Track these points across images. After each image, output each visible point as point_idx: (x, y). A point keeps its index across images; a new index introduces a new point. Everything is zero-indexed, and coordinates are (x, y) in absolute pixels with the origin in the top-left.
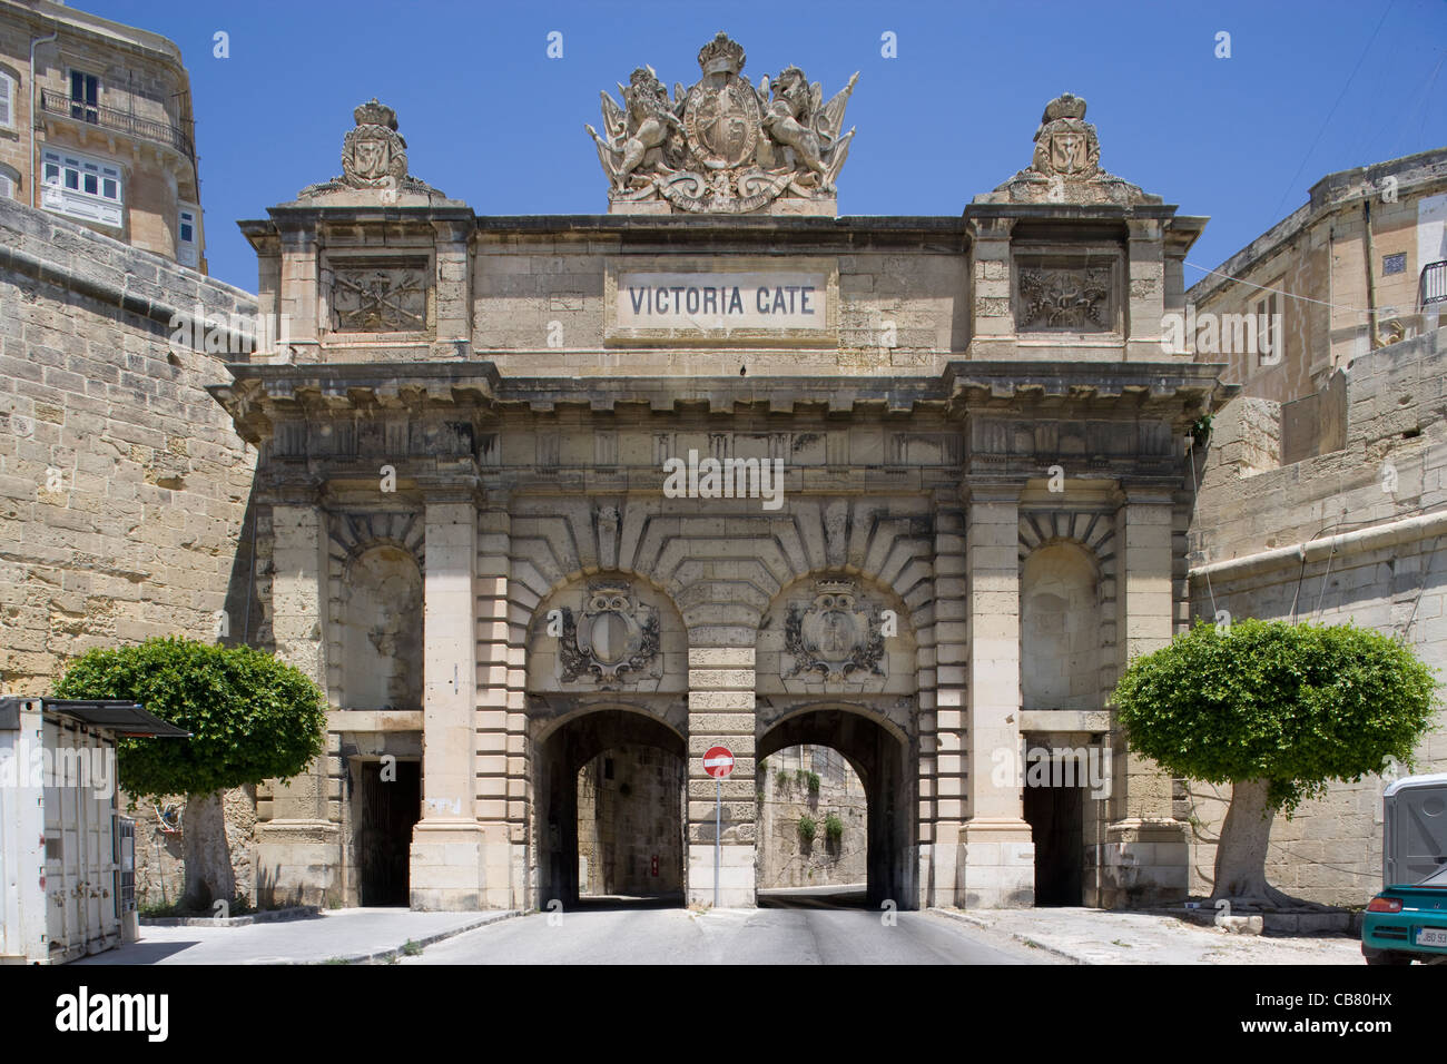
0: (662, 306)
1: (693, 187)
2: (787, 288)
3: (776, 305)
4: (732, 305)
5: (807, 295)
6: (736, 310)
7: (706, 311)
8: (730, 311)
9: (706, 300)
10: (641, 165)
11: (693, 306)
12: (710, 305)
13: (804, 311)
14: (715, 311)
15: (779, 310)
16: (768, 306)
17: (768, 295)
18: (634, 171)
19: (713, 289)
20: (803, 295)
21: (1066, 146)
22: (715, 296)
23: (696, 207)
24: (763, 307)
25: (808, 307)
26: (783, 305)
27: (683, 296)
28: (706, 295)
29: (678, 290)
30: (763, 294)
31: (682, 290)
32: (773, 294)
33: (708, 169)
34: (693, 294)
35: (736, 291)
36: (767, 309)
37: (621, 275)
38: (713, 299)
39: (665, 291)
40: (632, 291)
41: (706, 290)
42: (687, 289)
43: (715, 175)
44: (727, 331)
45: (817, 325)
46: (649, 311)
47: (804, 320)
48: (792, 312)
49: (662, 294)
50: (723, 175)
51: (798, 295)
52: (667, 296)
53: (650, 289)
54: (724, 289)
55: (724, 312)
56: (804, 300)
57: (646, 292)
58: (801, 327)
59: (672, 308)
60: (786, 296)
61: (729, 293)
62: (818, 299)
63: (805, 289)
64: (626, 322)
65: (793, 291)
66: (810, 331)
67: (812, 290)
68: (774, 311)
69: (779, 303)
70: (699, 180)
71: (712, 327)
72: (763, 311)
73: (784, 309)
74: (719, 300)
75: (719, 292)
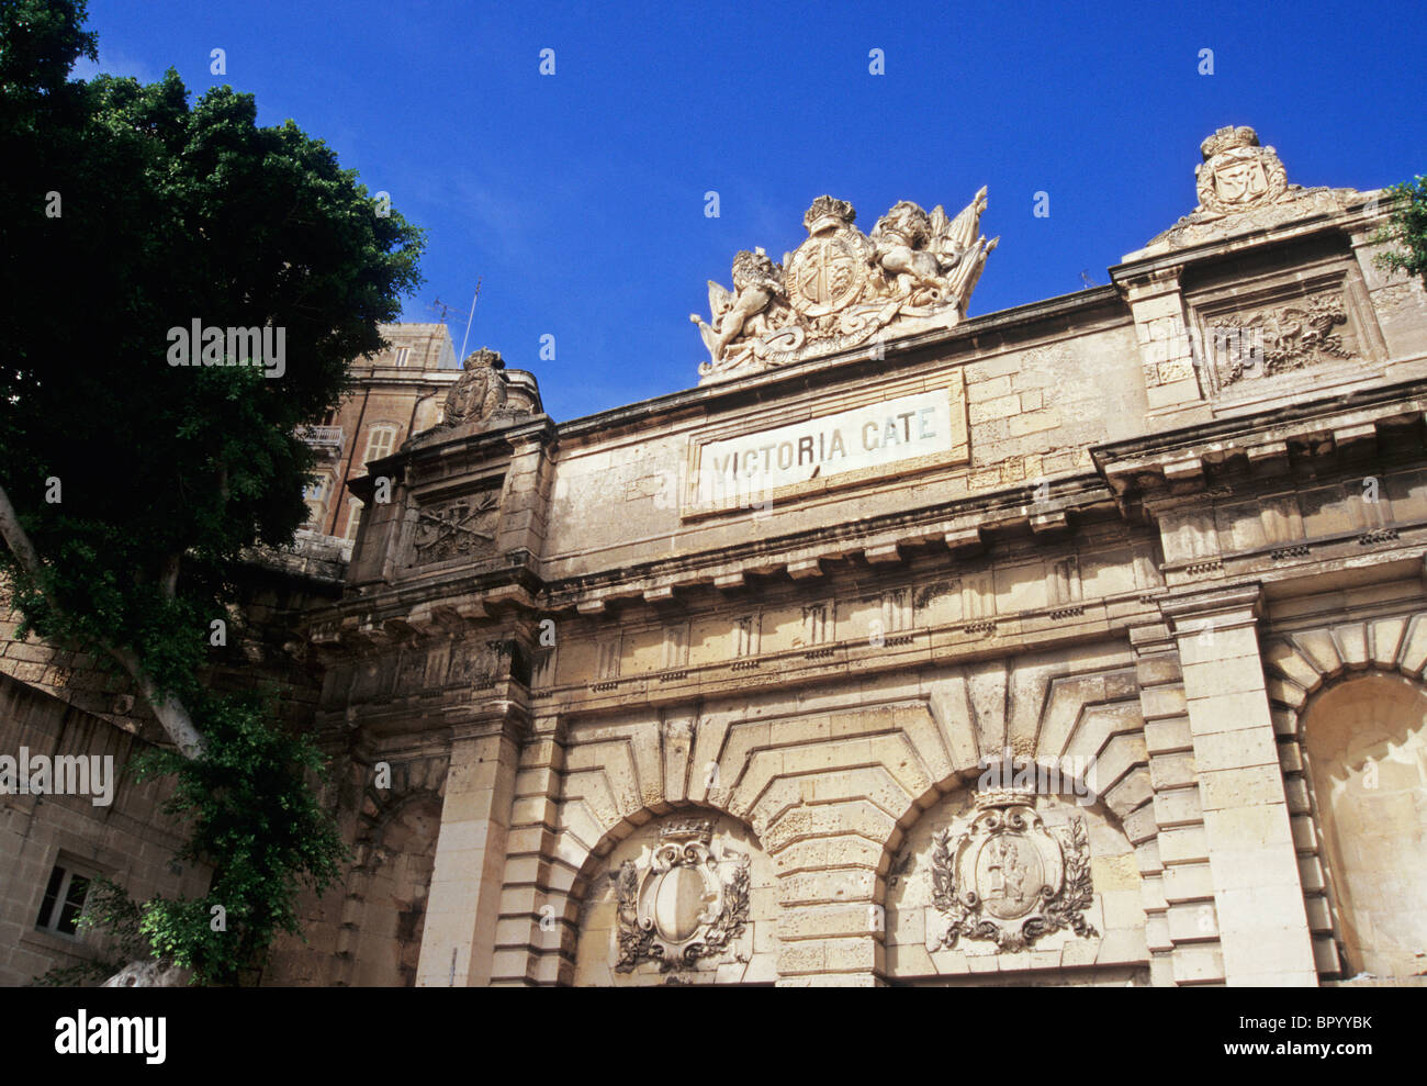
0: (750, 470)
1: (790, 340)
2: (900, 417)
3: (886, 438)
4: (833, 450)
5: (927, 416)
6: (838, 454)
7: (800, 463)
8: (830, 457)
9: (801, 450)
10: (738, 335)
11: (785, 462)
12: (806, 455)
13: (922, 436)
14: (811, 460)
15: (891, 441)
16: (876, 441)
17: (876, 429)
18: (731, 342)
19: (810, 439)
20: (920, 418)
21: (1235, 176)
22: (812, 443)
23: (791, 356)
26: (895, 435)
27: (774, 453)
28: (801, 445)
29: (767, 449)
30: (871, 428)
31: (774, 447)
32: (882, 426)
33: (810, 319)
34: (786, 449)
35: (837, 435)
36: (876, 445)
37: (704, 447)
38: (809, 449)
39: (753, 452)
40: (716, 460)
41: (801, 440)
42: (778, 445)
43: (817, 324)
44: (825, 479)
45: (941, 448)
46: (735, 477)
47: (923, 446)
48: (908, 440)
49: (750, 456)
50: (827, 320)
51: (913, 421)
52: (755, 457)
53: (736, 456)
54: (822, 436)
55: (823, 459)
56: (921, 423)
57: (731, 460)
58: (919, 455)
59: (761, 468)
60: (899, 424)
61: (829, 437)
62: (940, 419)
63: (923, 412)
64: (709, 495)
65: (907, 417)
66: (930, 457)
67: (931, 410)
68: (884, 445)
69: (891, 435)
70: (798, 331)
71: (808, 479)
72: (871, 448)
73: (898, 442)
74: (816, 447)
75: (816, 439)
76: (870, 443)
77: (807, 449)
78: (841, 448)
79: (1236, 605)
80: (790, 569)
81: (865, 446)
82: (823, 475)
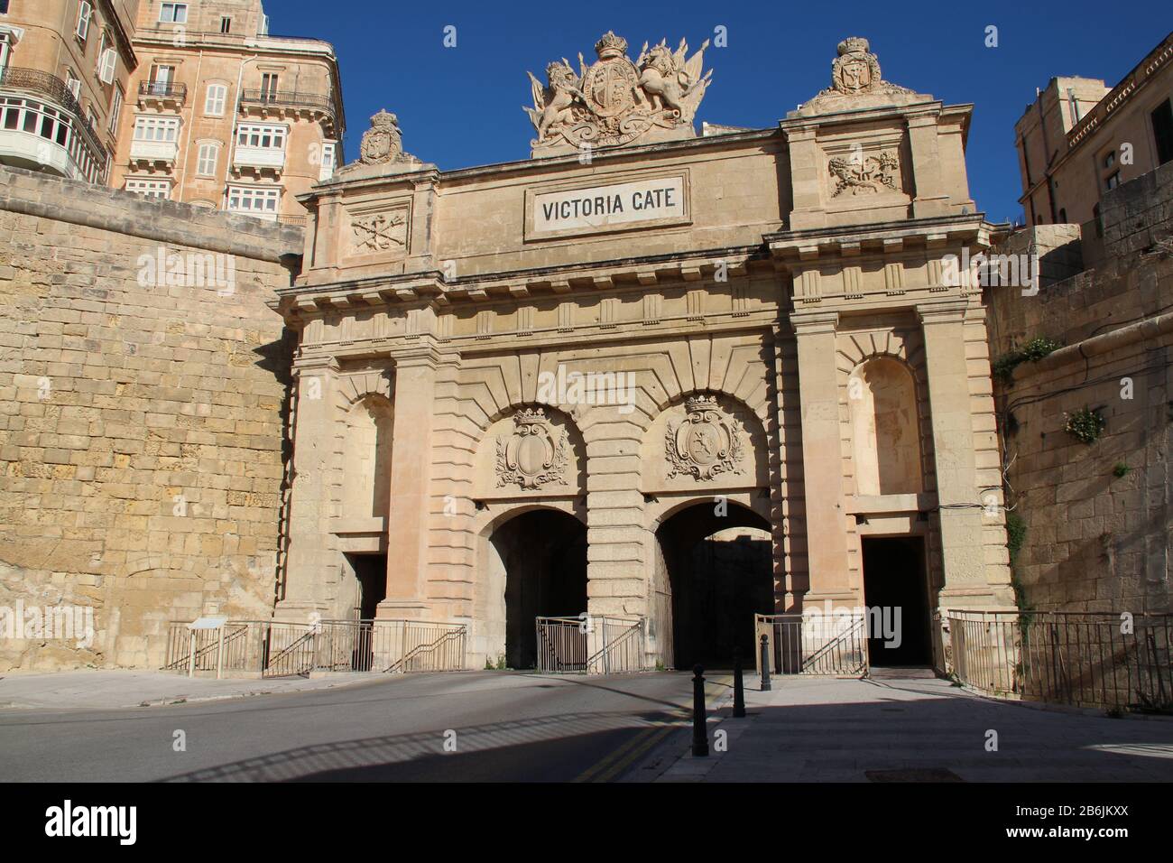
0: (565, 214)
1: (588, 133)
2: (655, 191)
3: (647, 203)
4: (615, 207)
5: (669, 193)
6: (618, 210)
7: (596, 213)
8: (614, 211)
9: (597, 205)
10: (554, 122)
11: (587, 212)
12: (599, 208)
13: (667, 205)
14: (603, 213)
15: (649, 206)
16: (641, 205)
17: (641, 197)
18: (550, 127)
19: (602, 199)
20: (666, 194)
21: (854, 70)
22: (603, 202)
25: (670, 201)
26: (652, 203)
27: (580, 204)
28: (596, 202)
29: (576, 202)
30: (637, 196)
31: (580, 201)
32: (644, 195)
33: (600, 118)
34: (587, 203)
35: (618, 197)
37: (537, 197)
38: (601, 205)
39: (566, 202)
40: (544, 205)
41: (597, 199)
42: (584, 200)
43: (605, 122)
44: (611, 225)
45: (675, 213)
46: (557, 218)
47: (667, 210)
48: (659, 206)
49: (566, 205)
50: (610, 121)
51: (662, 195)
52: (569, 205)
53: (557, 204)
54: (609, 198)
55: (609, 212)
56: (667, 197)
57: (554, 207)
58: (667, 216)
59: (573, 213)
60: (654, 195)
61: (613, 199)
62: (676, 197)
63: (667, 190)
64: (541, 227)
65: (658, 192)
66: (671, 219)
67: (673, 189)
68: (645, 208)
69: (649, 201)
70: (593, 126)
71: (601, 223)
72: (637, 209)
73: (653, 206)
74: (605, 205)
75: (606, 200)
76: (637, 205)
77: (599, 205)
78: (620, 206)
79: (826, 322)
80: (595, 280)
81: (634, 205)
82: (610, 222)
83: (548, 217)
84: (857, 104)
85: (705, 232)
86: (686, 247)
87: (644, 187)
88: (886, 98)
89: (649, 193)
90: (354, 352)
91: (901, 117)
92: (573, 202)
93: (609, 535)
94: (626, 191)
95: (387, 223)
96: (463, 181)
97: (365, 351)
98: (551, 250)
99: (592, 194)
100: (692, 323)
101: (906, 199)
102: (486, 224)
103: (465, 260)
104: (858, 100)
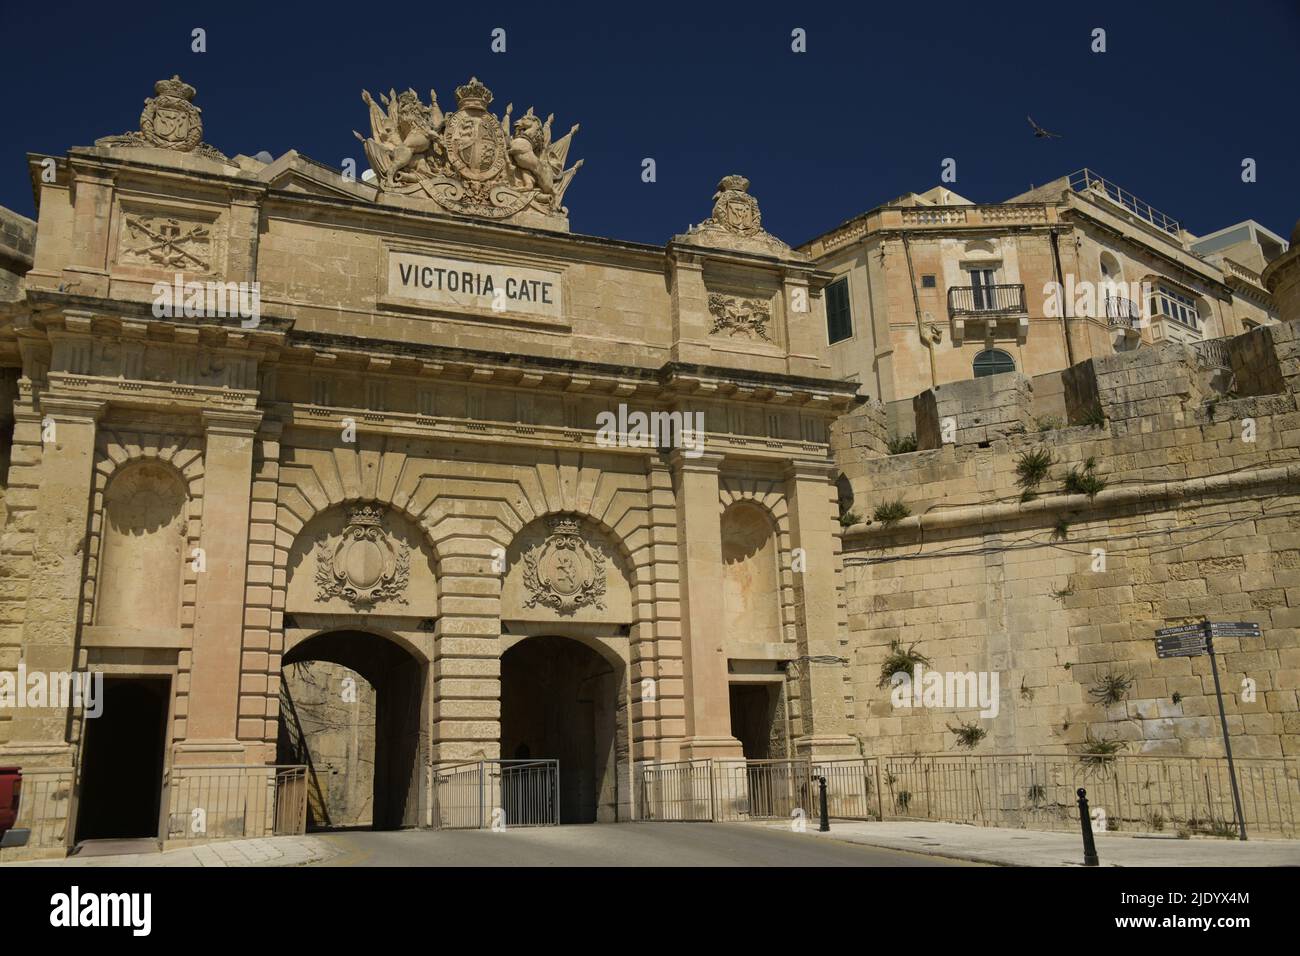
0: (427, 283)
1: (453, 192)
2: (531, 282)
3: (522, 293)
4: (486, 289)
5: (547, 288)
6: (489, 293)
7: (464, 291)
8: (484, 294)
9: (464, 282)
10: (407, 166)
11: (453, 286)
12: (467, 285)
13: (544, 301)
14: (471, 292)
15: (524, 297)
16: (515, 293)
17: (515, 284)
18: (402, 169)
19: (471, 275)
20: (544, 288)
21: (738, 209)
22: (471, 279)
23: (457, 208)
24: (511, 293)
25: (547, 297)
26: (527, 294)
27: (445, 276)
28: (464, 278)
29: (441, 271)
30: (511, 283)
31: (444, 271)
32: (519, 284)
33: (467, 179)
34: (453, 276)
35: (489, 278)
36: (515, 295)
37: (391, 253)
38: (470, 282)
39: (428, 269)
40: (401, 266)
41: (464, 274)
42: (448, 271)
43: (470, 184)
44: (482, 309)
45: (555, 313)
46: (416, 284)
47: (544, 308)
48: (535, 300)
49: (427, 272)
50: (477, 185)
51: (539, 288)
52: (431, 274)
53: (417, 267)
54: (479, 275)
55: (479, 293)
56: (544, 292)
57: (413, 269)
58: (542, 313)
59: (435, 284)
60: (530, 287)
61: (483, 279)
62: (555, 293)
63: (545, 284)
64: (398, 292)
65: (535, 284)
66: (549, 317)
67: (550, 285)
68: (520, 298)
69: (524, 292)
70: (459, 186)
71: (469, 304)
72: (511, 297)
73: (528, 297)
74: (475, 283)
75: (475, 277)
77: (468, 282)
78: (492, 289)
80: (476, 373)
81: (508, 291)
82: (480, 304)
83: (405, 281)
84: (741, 245)
85: (586, 341)
86: (564, 353)
87: (521, 274)
88: (766, 246)
89: (524, 282)
90: (140, 400)
91: (779, 269)
92: (436, 270)
93: (466, 666)
94: (500, 273)
95: (183, 235)
96: (294, 207)
97: (159, 402)
98: (411, 322)
99: (461, 267)
100: (568, 439)
101: (782, 353)
102: (323, 270)
103: (298, 309)
104: (741, 241)
